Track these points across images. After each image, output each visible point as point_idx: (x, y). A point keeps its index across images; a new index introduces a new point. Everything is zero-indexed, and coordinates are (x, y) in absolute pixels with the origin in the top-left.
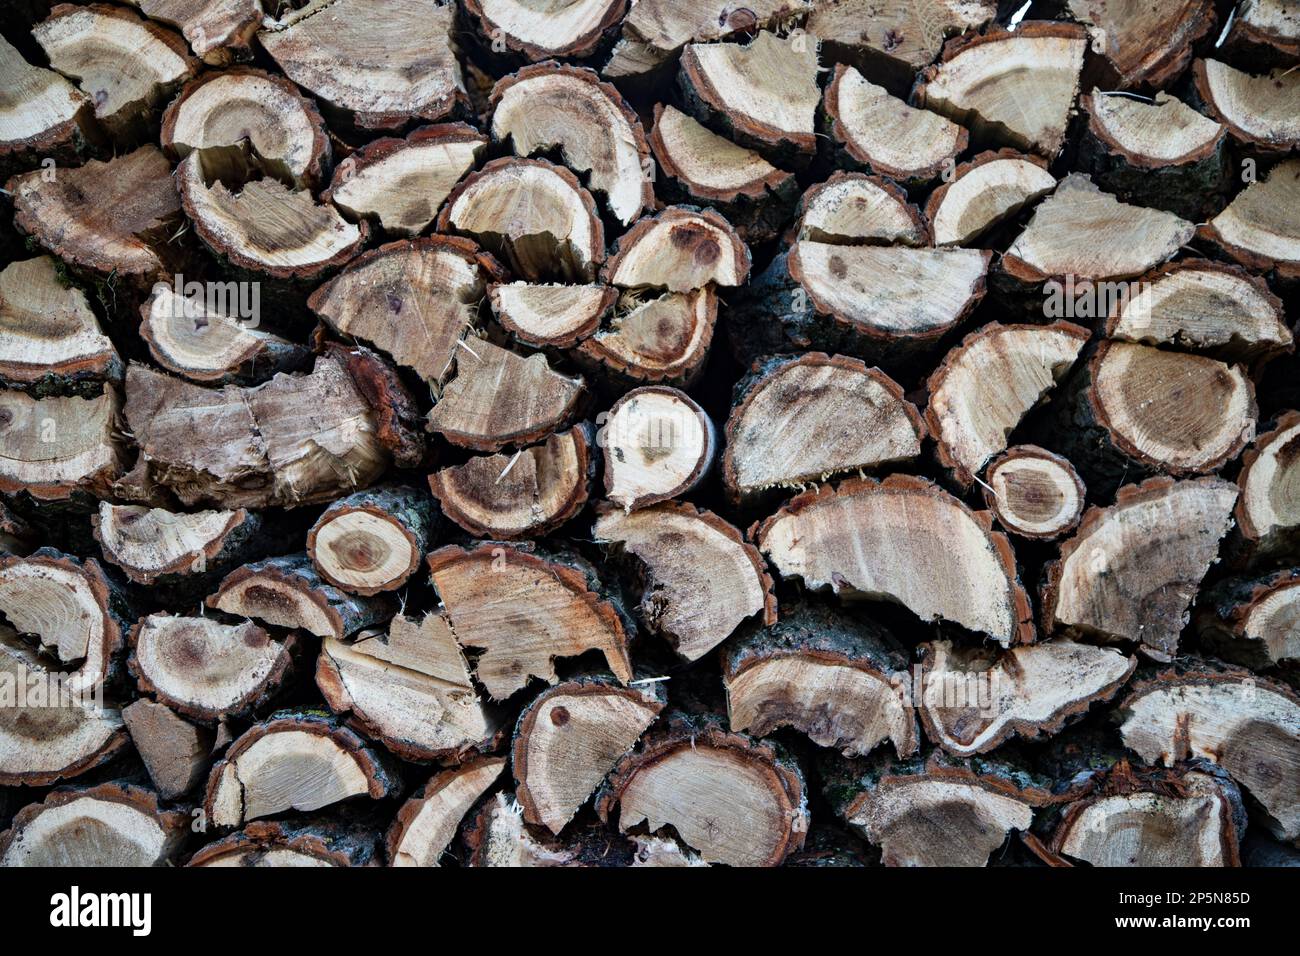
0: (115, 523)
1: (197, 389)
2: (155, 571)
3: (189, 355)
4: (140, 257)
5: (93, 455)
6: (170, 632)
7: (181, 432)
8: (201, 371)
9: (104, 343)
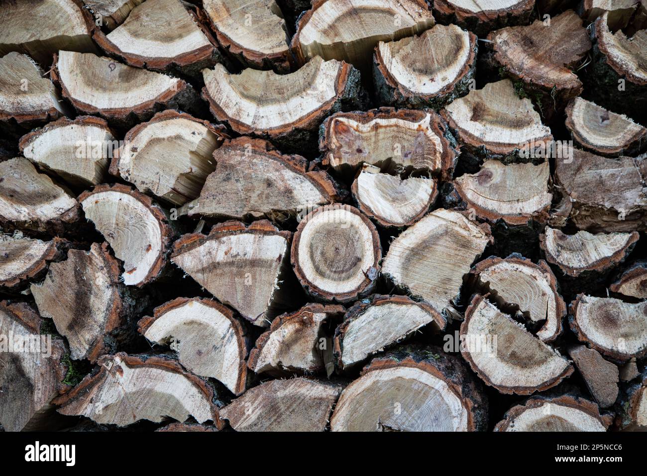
0: (555, 239)
1: (603, 159)
2: (581, 269)
3: (598, 138)
4: (569, 79)
5: (540, 198)
6: (597, 306)
7: (594, 185)
8: (607, 147)
9: (547, 131)
